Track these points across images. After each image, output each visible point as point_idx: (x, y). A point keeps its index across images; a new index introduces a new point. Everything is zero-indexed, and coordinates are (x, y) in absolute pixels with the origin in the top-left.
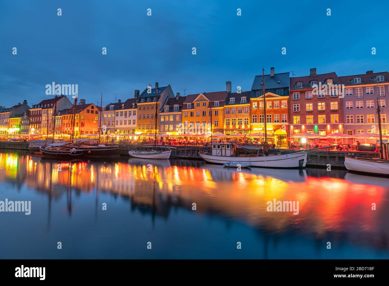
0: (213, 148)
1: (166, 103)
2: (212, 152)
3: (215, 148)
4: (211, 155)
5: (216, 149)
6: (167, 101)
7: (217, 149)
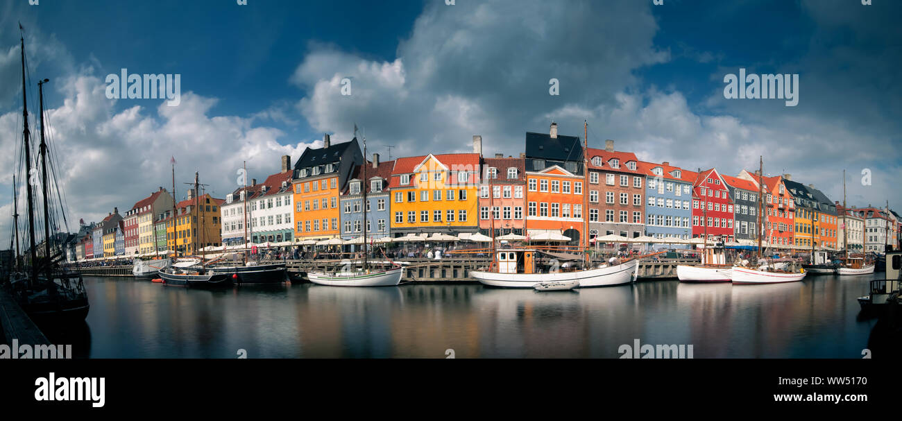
0: (500, 260)
1: (350, 176)
2: (498, 267)
3: (504, 258)
4: (497, 271)
5: (506, 260)
6: (352, 171)
7: (509, 260)
